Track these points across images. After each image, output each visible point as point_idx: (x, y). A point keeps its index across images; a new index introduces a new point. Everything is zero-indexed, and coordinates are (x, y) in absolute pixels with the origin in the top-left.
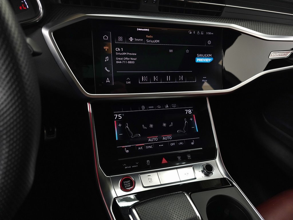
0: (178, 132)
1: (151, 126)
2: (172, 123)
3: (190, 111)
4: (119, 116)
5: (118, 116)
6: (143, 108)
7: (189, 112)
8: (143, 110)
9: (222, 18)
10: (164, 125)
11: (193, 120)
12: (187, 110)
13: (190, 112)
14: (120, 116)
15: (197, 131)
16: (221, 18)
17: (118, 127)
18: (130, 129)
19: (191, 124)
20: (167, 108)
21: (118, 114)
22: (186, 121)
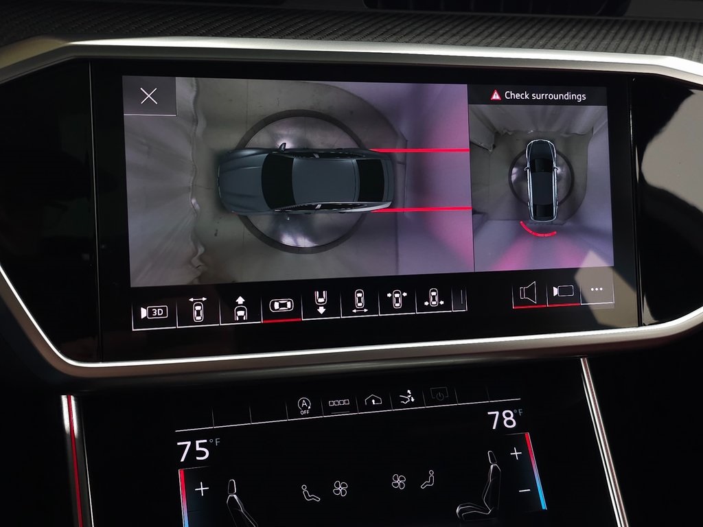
0: (461, 511)
1: (340, 489)
2: (432, 473)
3: (508, 415)
4: (198, 448)
5: (193, 446)
6: (305, 408)
7: (507, 419)
8: (304, 416)
9: (633, 22)
10: (399, 482)
11: (525, 457)
12: (497, 413)
13: (509, 419)
14: (201, 445)
15: (544, 506)
16: (624, 22)
17: (193, 496)
18: (245, 507)
19: (515, 474)
20: (411, 404)
21: (193, 437)
22: (493, 461)
